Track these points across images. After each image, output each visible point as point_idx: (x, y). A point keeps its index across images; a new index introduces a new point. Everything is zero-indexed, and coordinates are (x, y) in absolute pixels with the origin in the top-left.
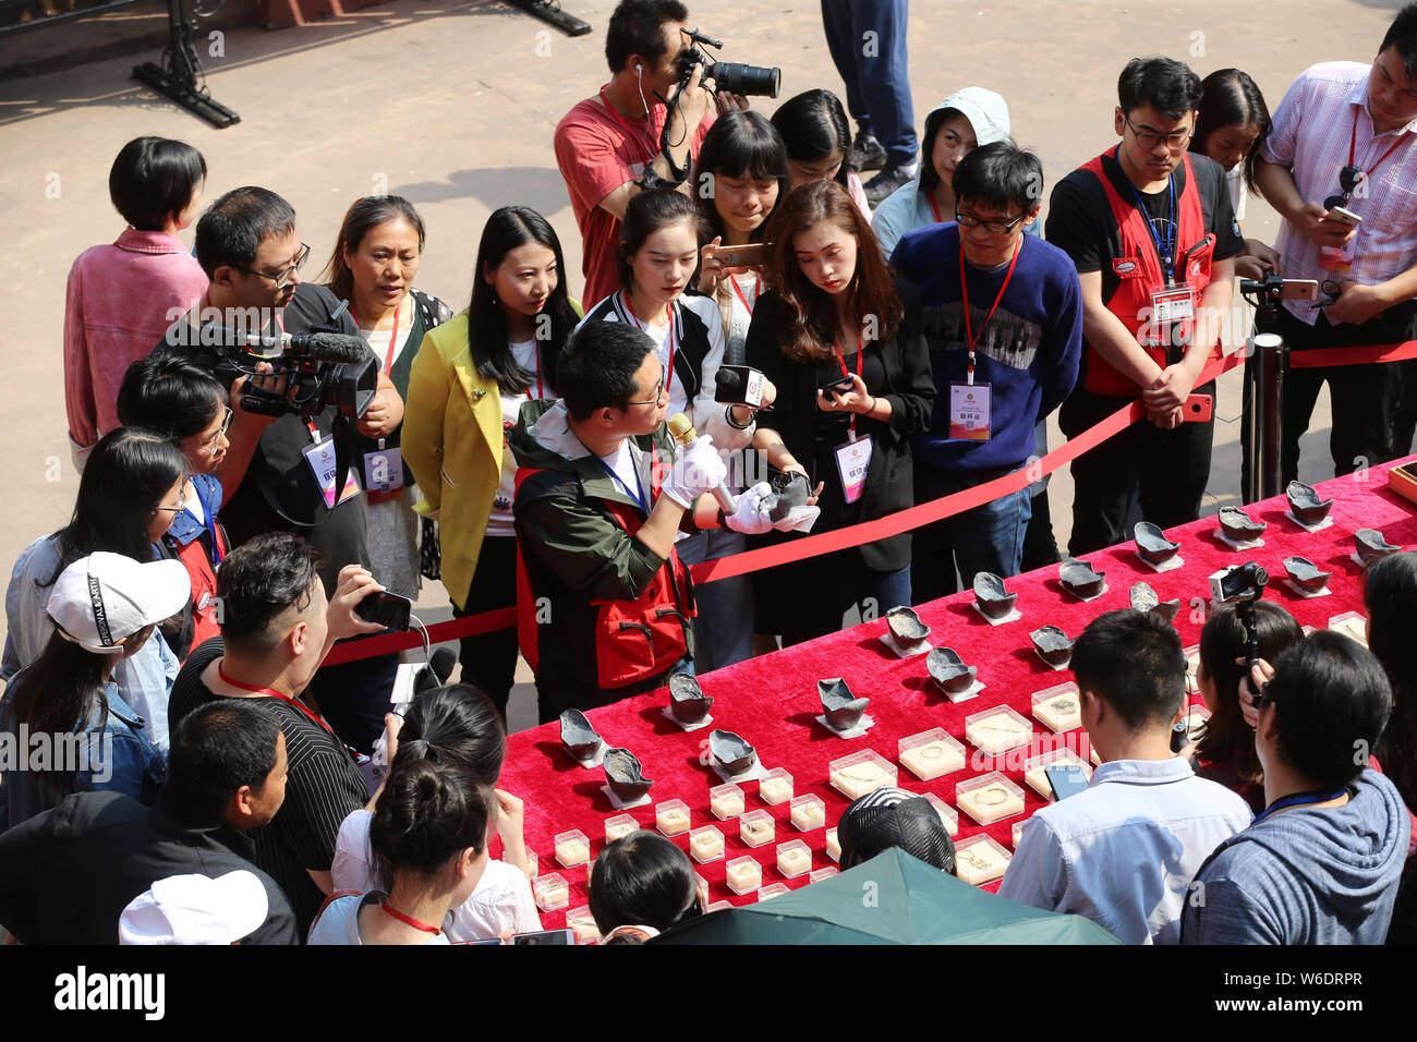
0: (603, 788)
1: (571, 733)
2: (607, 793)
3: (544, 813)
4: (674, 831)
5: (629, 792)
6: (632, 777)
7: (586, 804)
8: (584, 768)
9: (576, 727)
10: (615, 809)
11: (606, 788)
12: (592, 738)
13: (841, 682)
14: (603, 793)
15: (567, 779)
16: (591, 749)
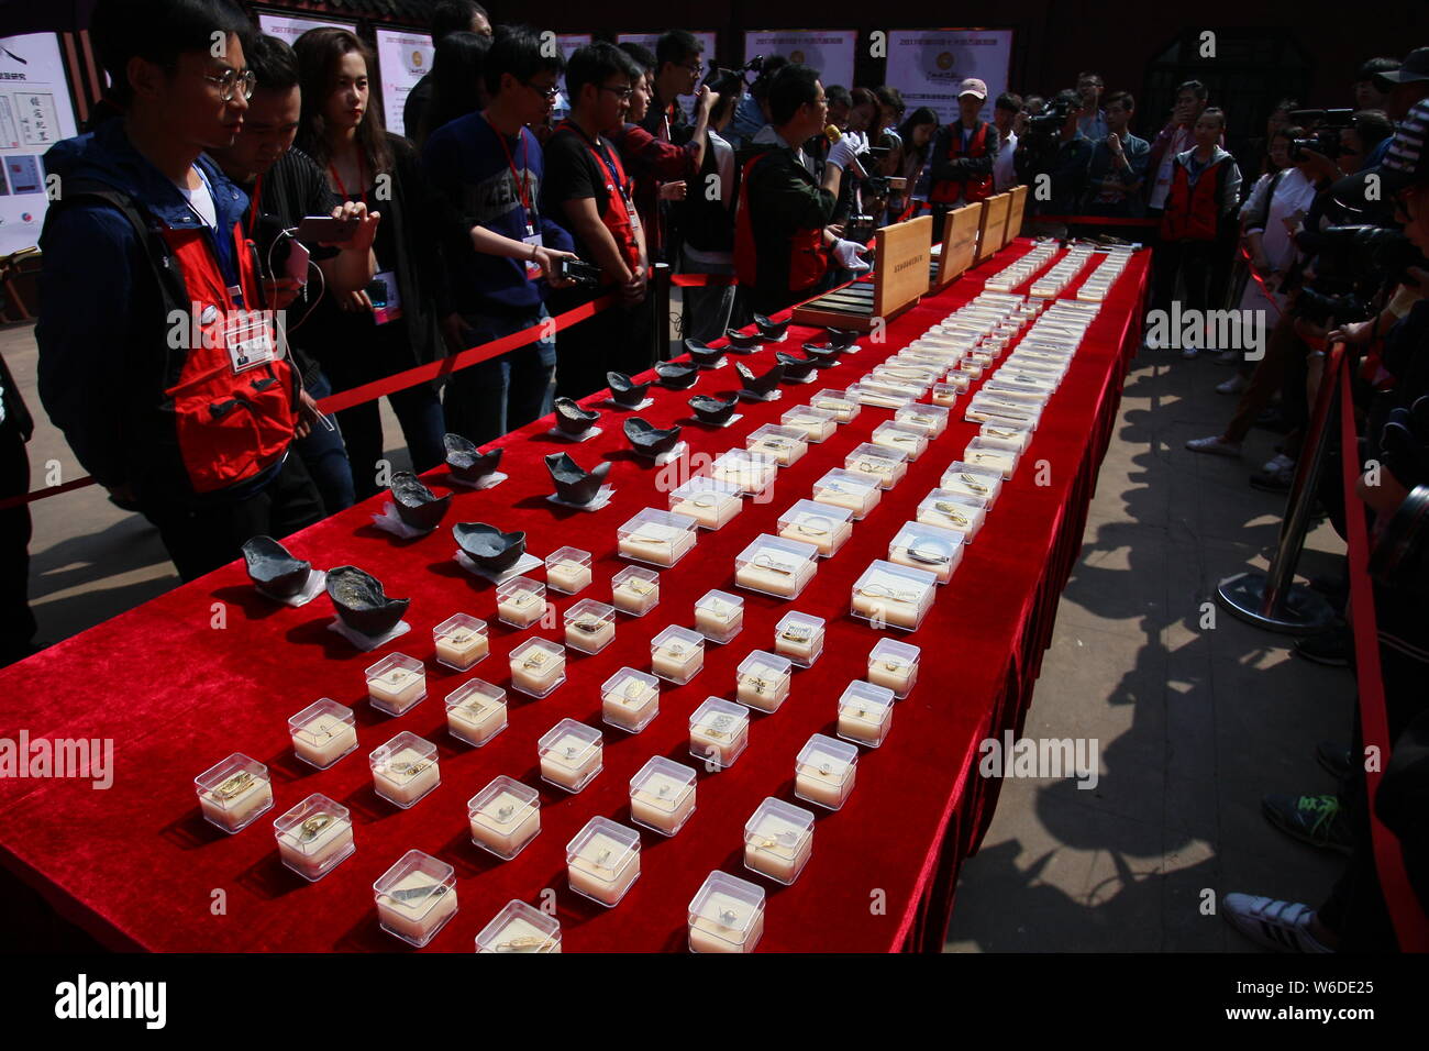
0: (333, 626)
1: (263, 567)
2: (341, 631)
3: (250, 684)
4: (470, 660)
5: (378, 621)
6: (369, 601)
7: (315, 654)
8: (294, 607)
9: (268, 559)
10: (363, 651)
11: (337, 625)
12: (295, 565)
13: (565, 457)
14: (335, 634)
15: (273, 626)
16: (298, 580)
